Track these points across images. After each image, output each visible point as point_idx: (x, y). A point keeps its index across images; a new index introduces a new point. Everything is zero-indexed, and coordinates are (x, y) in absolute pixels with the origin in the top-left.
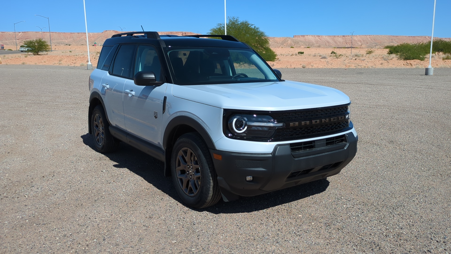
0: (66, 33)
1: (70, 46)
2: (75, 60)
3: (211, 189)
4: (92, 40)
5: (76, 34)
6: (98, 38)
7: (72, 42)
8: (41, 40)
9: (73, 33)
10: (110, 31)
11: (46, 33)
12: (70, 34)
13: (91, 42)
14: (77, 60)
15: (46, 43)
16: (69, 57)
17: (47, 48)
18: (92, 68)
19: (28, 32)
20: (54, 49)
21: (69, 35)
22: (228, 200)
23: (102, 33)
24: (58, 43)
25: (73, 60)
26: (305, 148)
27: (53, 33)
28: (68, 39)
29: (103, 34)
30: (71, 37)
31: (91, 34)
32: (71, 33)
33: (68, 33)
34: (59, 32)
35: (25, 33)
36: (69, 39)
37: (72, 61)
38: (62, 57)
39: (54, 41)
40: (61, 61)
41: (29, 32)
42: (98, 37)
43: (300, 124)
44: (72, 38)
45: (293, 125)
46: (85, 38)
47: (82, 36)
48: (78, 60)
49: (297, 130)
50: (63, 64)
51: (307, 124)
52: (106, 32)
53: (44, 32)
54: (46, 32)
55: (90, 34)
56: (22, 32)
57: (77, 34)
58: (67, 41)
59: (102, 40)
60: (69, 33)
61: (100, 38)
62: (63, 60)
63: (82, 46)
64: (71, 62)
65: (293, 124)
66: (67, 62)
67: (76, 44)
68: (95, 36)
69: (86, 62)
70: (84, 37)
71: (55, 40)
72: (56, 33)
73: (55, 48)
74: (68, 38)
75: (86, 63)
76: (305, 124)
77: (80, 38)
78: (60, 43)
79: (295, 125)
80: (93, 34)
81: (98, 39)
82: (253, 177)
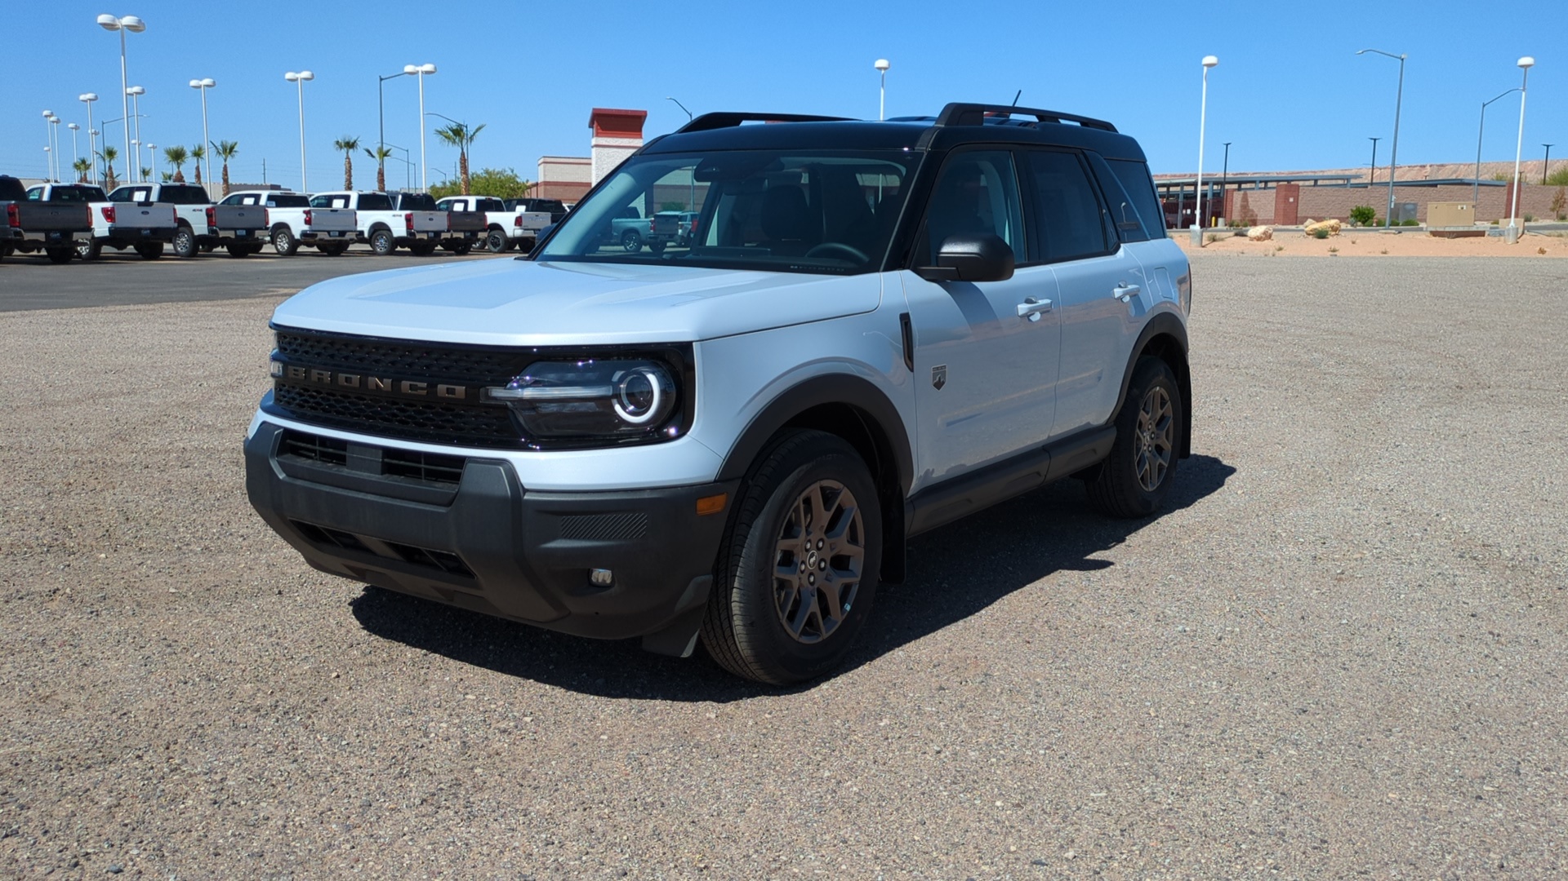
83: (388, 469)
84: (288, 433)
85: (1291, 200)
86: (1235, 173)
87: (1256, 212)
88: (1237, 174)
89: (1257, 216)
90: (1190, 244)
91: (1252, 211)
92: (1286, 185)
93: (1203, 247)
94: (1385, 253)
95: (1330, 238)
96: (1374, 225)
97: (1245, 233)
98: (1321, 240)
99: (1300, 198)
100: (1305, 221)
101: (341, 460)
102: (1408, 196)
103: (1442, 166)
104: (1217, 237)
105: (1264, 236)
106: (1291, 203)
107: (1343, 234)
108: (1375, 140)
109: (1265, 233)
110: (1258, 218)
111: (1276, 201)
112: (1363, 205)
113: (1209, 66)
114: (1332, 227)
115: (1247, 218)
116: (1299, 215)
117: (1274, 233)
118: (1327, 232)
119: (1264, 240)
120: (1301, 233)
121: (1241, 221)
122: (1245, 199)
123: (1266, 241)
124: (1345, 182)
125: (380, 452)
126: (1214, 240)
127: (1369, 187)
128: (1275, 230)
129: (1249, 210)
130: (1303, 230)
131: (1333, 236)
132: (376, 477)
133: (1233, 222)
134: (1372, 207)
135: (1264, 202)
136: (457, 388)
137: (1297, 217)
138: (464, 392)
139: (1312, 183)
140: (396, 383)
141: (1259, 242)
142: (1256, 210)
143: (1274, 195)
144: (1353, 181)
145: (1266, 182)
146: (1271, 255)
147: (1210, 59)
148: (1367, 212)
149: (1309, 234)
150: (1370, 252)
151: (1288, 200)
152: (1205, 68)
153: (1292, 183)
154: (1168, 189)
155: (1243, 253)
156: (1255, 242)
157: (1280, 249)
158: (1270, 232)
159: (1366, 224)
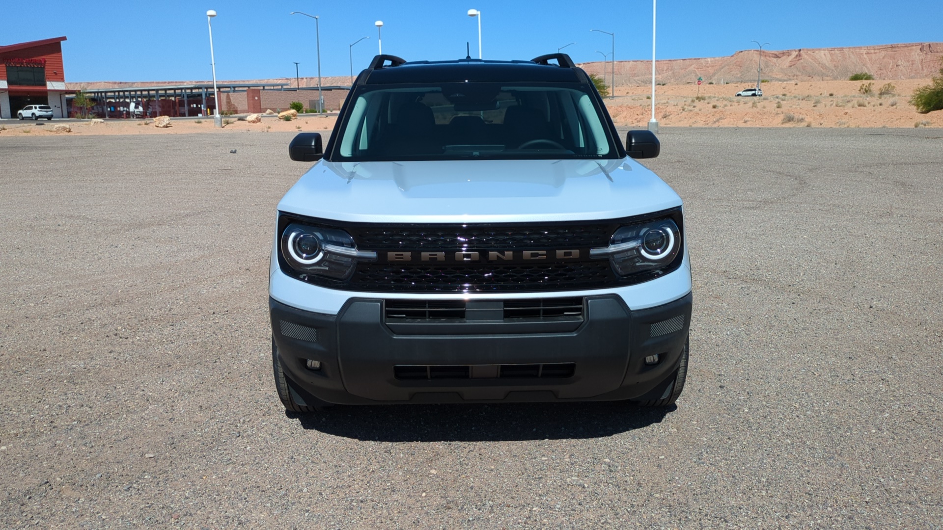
0: (661, 61)
1: (664, 86)
2: (642, 115)
3: (280, 374)
4: (709, 72)
5: (679, 61)
6: (723, 68)
7: (669, 78)
8: (594, 77)
9: (674, 61)
10: (749, 51)
11: (625, 63)
12: (668, 63)
13: (706, 76)
14: (646, 113)
15: (602, 82)
16: (631, 109)
17: (603, 93)
18: (657, 129)
19: (593, 63)
20: (626, 93)
21: (665, 64)
22: (307, 404)
23: (732, 56)
24: (643, 82)
25: (637, 115)
26: (435, 315)
27: (638, 62)
28: (663, 73)
29: (733, 58)
30: (670, 68)
31: (709, 59)
32: (669, 61)
33: (664, 61)
34: (647, 60)
35: (588, 65)
36: (665, 72)
37: (636, 117)
38: (620, 109)
39: (637, 78)
40: (617, 116)
41: (596, 62)
42: (723, 65)
43: (416, 256)
44: (671, 70)
45: (396, 258)
46: (695, 70)
47: (691, 65)
48: (647, 115)
49: (411, 270)
50: (618, 123)
51: (438, 260)
52: (741, 53)
53: (621, 62)
54: (624, 60)
55: (706, 60)
56: (584, 64)
57: (682, 61)
58: (661, 77)
59: (731, 72)
60: (666, 61)
61: (727, 67)
62: (621, 114)
63: (688, 86)
64: (634, 118)
65: (396, 255)
66: (626, 119)
67: (676, 82)
68: (716, 63)
69: (660, 117)
70: (694, 68)
71: (638, 76)
72: (642, 61)
73: (627, 91)
74: (663, 71)
75: (661, 119)
76: (430, 258)
77: (687, 70)
78: (647, 80)
79: (402, 258)
80: (712, 59)
81: (722, 70)
82: (321, 364)
83: (508, 315)
84: (389, 302)
85: (256, 98)
86: (197, 81)
87: (237, 106)
88: (198, 82)
89: (237, 108)
90: (215, 126)
91: (234, 105)
92: (247, 90)
93: (223, 127)
94: (326, 128)
95: (293, 120)
96: (304, 112)
97: (244, 119)
98: (288, 122)
99: (261, 97)
100: (266, 111)
101: (461, 315)
102: (315, 95)
103: (312, 78)
104: (229, 121)
105: (256, 120)
106: (256, 100)
107: (299, 118)
108: (297, 64)
109: (257, 118)
110: (238, 109)
111: (248, 99)
112: (296, 101)
113: (211, 16)
114: (293, 114)
115: (231, 109)
116: (262, 107)
117: (262, 118)
118: (290, 117)
119: (257, 122)
120: (275, 118)
121: (228, 111)
122: (228, 97)
123: (258, 123)
124: (282, 89)
125: (502, 303)
126: (228, 123)
127: (298, 91)
128: (262, 117)
129: (232, 105)
130: (277, 116)
131: (294, 119)
132: (500, 322)
133: (223, 112)
134: (301, 102)
135: (240, 100)
136: (573, 251)
137: (261, 108)
138: (579, 253)
139: (262, 88)
140: (518, 253)
141: (255, 124)
142: (236, 104)
143: (246, 96)
144: (285, 87)
145: (234, 87)
146: (266, 132)
147: (211, 12)
148: (299, 105)
149: (281, 119)
150: (318, 128)
151: (255, 98)
152: (209, 18)
153: (251, 88)
154: (175, 92)
155: (249, 131)
156: (252, 124)
157: (269, 128)
158: (259, 118)
159: (300, 112)
